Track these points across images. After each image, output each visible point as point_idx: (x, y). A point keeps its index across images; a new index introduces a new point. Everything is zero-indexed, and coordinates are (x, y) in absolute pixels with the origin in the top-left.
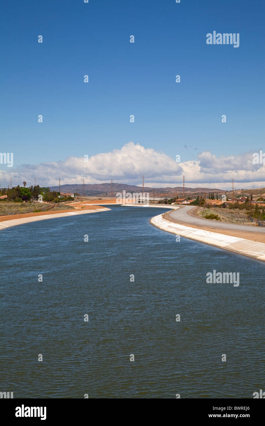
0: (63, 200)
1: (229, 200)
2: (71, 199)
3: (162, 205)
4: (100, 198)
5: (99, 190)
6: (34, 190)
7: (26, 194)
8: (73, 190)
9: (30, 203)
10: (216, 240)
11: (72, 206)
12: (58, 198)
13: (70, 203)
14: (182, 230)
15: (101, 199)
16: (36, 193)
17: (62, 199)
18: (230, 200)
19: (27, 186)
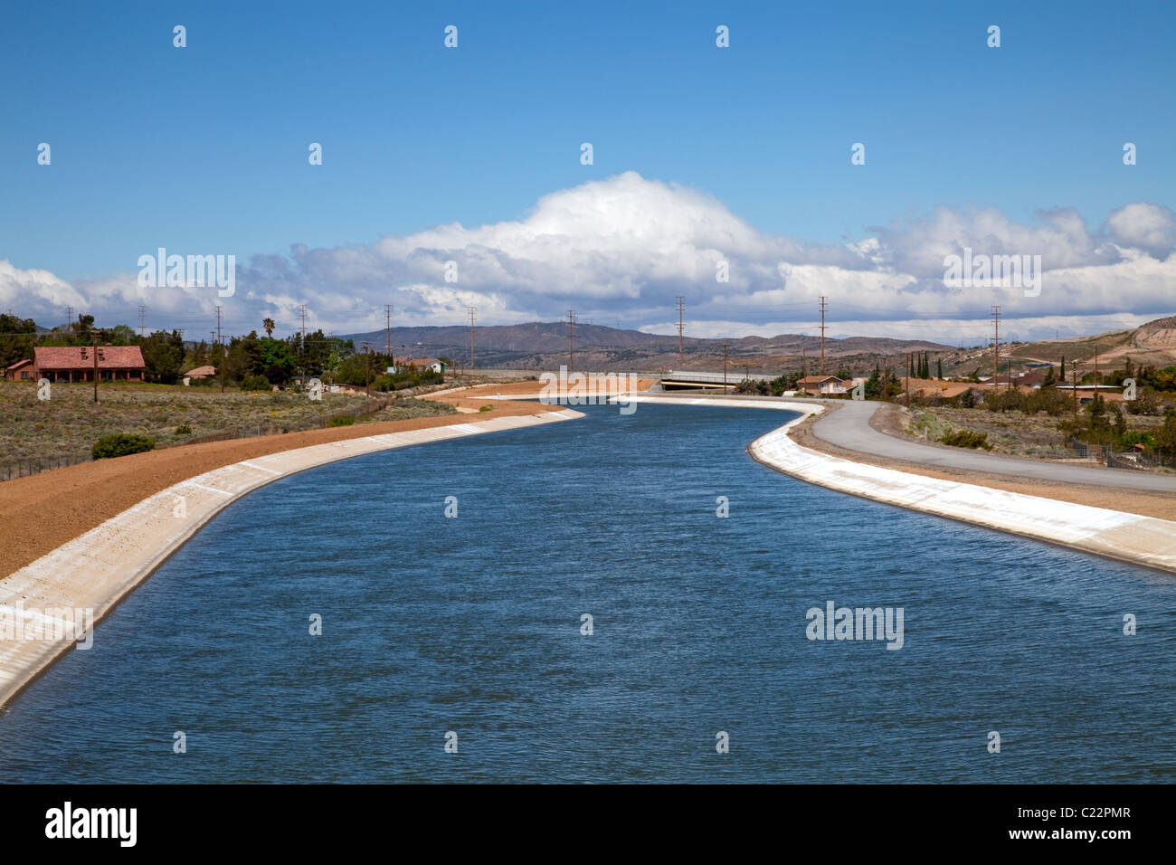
0: (407, 383)
1: (982, 379)
2: (433, 379)
3: (750, 397)
4: (530, 374)
5: (512, 347)
6: (305, 346)
7: (279, 362)
8: (421, 347)
9: (298, 391)
10: (1036, 519)
11: (444, 401)
12: (390, 376)
13: (429, 392)
14: (894, 486)
15: (534, 378)
16: (313, 359)
17: (403, 379)
18: (987, 382)
19: (278, 335)
